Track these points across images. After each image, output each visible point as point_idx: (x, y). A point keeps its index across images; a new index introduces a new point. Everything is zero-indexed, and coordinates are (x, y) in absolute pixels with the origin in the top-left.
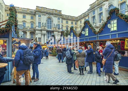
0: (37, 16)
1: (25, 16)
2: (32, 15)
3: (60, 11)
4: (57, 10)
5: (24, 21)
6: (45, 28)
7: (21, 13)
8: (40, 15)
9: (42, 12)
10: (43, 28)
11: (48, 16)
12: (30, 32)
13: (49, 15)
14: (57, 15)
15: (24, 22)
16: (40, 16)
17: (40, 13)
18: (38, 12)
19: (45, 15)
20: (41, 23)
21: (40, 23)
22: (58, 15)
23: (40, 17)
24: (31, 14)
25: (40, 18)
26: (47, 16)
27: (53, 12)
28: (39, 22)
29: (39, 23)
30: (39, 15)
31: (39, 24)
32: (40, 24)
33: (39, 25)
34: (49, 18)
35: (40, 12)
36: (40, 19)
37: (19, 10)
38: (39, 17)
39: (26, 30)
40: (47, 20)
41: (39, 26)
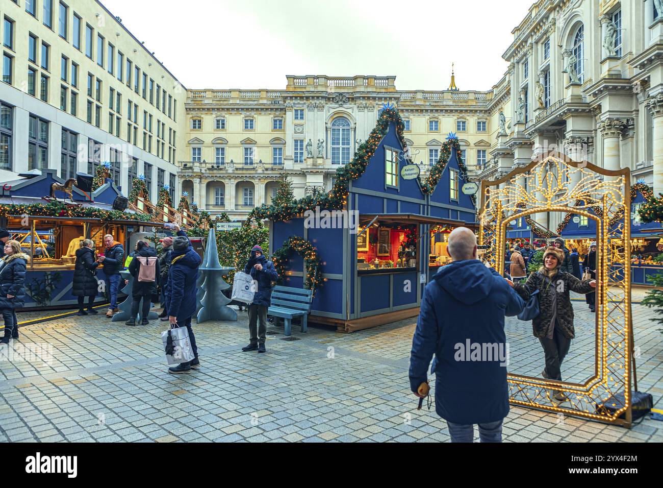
0: (290, 116)
1: (252, 121)
2: (277, 113)
3: (387, 78)
4: (376, 78)
5: (248, 139)
6: (320, 161)
7: (238, 109)
8: (302, 111)
9: (307, 98)
10: (310, 161)
11: (332, 111)
12: (266, 181)
13: (341, 106)
14: (374, 98)
15: (248, 145)
16: (300, 115)
17: (300, 104)
18: (291, 98)
19: (320, 108)
20: (305, 144)
21: (302, 141)
22: (380, 99)
23: (302, 118)
24: (272, 109)
25: (299, 122)
26: (331, 109)
27: (356, 87)
28: (296, 141)
29: (296, 146)
30: (296, 111)
31: (296, 149)
32: (301, 145)
33: (296, 153)
34: (340, 119)
35: (301, 98)
36: (299, 129)
37: (231, 102)
38: (296, 118)
39: (253, 178)
40: (329, 125)
41: (296, 157)
